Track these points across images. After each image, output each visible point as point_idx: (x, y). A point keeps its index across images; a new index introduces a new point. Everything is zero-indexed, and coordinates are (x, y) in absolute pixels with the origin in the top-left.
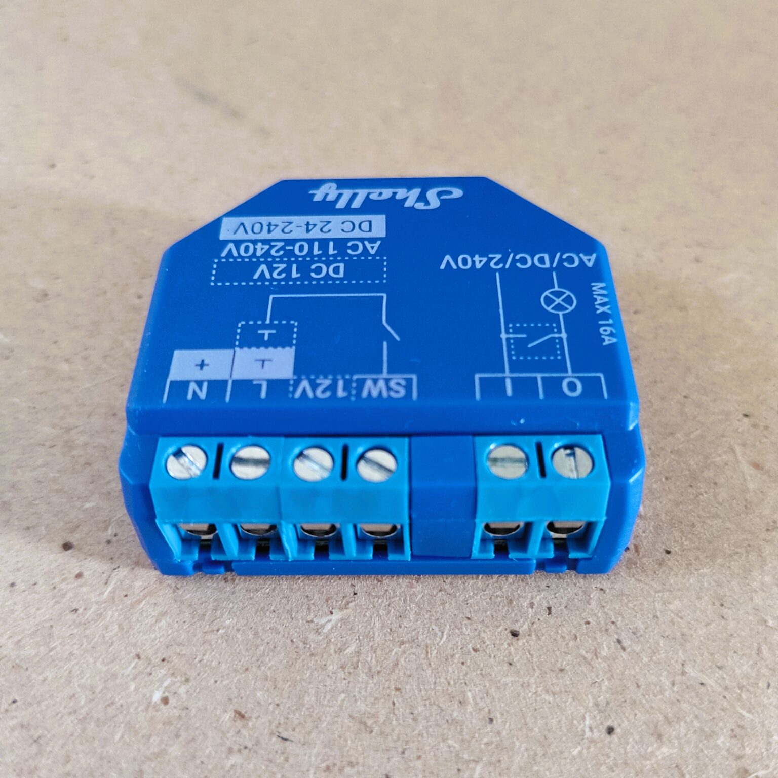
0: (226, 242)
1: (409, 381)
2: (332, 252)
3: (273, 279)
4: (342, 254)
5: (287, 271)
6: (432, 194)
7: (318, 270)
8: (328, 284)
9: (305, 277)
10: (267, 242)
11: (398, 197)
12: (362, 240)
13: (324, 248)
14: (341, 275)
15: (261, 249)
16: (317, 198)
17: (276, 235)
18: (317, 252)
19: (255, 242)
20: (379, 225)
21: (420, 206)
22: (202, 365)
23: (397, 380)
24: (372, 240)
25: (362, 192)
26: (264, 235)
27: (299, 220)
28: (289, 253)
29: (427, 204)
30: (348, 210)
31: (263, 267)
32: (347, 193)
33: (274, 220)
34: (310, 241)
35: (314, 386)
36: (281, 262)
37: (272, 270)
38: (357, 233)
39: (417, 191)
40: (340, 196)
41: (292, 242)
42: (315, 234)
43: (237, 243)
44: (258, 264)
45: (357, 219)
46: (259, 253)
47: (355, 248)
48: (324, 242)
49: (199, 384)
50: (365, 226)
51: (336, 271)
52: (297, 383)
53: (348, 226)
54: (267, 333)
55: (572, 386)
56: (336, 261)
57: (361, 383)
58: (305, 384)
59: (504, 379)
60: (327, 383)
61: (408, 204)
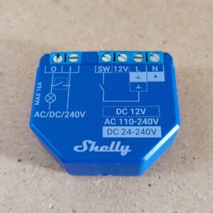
0: (157, 125)
1: (97, 71)
2: (121, 120)
3: (139, 108)
4: (117, 119)
5: (135, 112)
6: (85, 148)
7: (125, 111)
8: (121, 106)
9: (129, 109)
10: (144, 125)
11: (98, 147)
12: (111, 125)
13: (124, 122)
14: (117, 109)
15: (145, 121)
16: (128, 147)
17: (141, 128)
18: (126, 120)
19: (148, 125)
20: (106, 132)
21: (90, 142)
22: (156, 76)
23: (100, 72)
24: (107, 125)
25: (111, 150)
26: (145, 128)
27: (133, 136)
28: (135, 119)
29: (87, 143)
30: (116, 140)
31: (143, 113)
32: (117, 150)
33: (142, 136)
34: (129, 125)
35: (123, 69)
36: (138, 115)
37: (140, 112)
38: (113, 128)
39: (91, 150)
40: (119, 149)
41: (135, 125)
42: (127, 128)
43: (153, 125)
44: (145, 115)
45: (113, 136)
46: (145, 120)
47: (113, 121)
48: (124, 124)
49: (155, 71)
50: (110, 132)
51: (119, 112)
52: (128, 70)
53: (116, 132)
54: (138, 87)
55: (54, 69)
56: (119, 115)
57: (110, 71)
58: (126, 70)
59: (72, 71)
60: (120, 71)
61: (94, 143)
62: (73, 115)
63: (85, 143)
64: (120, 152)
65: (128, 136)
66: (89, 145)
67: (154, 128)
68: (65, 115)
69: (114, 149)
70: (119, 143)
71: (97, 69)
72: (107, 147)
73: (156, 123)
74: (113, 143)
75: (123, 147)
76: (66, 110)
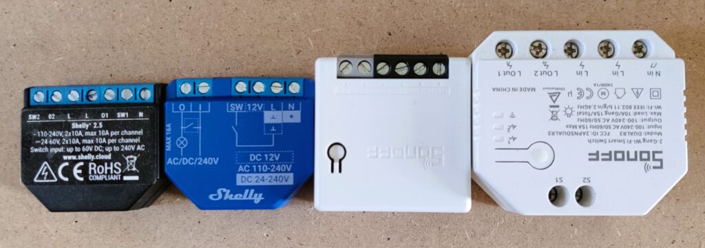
0: (290, 172)
1: (229, 110)
2: (255, 166)
3: (273, 153)
4: (251, 166)
5: (269, 157)
6: (220, 197)
7: (259, 157)
8: (255, 151)
9: (263, 154)
10: (277, 172)
11: (232, 195)
12: (245, 172)
13: (257, 168)
14: (251, 155)
15: (279, 168)
16: (261, 195)
17: (274, 175)
18: (260, 166)
19: (281, 172)
20: (240, 180)
21: (224, 190)
22: (291, 116)
23: (233, 110)
24: (241, 172)
25: (245, 198)
26: (278, 175)
27: (266, 183)
28: (269, 166)
29: (222, 191)
30: (250, 188)
31: (277, 159)
32: (250, 198)
33: (274, 183)
34: (262, 172)
35: (257, 108)
36: (271, 162)
37: (274, 158)
38: (246, 175)
39: (225, 198)
40: (253, 196)
41: (269, 172)
42: (261, 175)
43: (286, 172)
44: (279, 161)
45: (246, 184)
46: (279, 166)
47: (247, 168)
48: (257, 172)
49: (291, 109)
50: (244, 180)
51: (253, 158)
52: (262, 110)
53: (250, 179)
54: (274, 130)
55: (182, 107)
56: (253, 162)
57: (243, 109)
58: (260, 109)
59: (202, 110)
60: (254, 109)
61: (229, 191)
62: (206, 161)
63: (219, 191)
64: (253, 200)
65: (261, 183)
66: (224, 194)
67: (286, 175)
68: (198, 161)
69: (247, 197)
70: (252, 191)
71: (230, 107)
72: (241, 195)
73: (289, 170)
74: (247, 191)
75: (256, 195)
76: (198, 157)
